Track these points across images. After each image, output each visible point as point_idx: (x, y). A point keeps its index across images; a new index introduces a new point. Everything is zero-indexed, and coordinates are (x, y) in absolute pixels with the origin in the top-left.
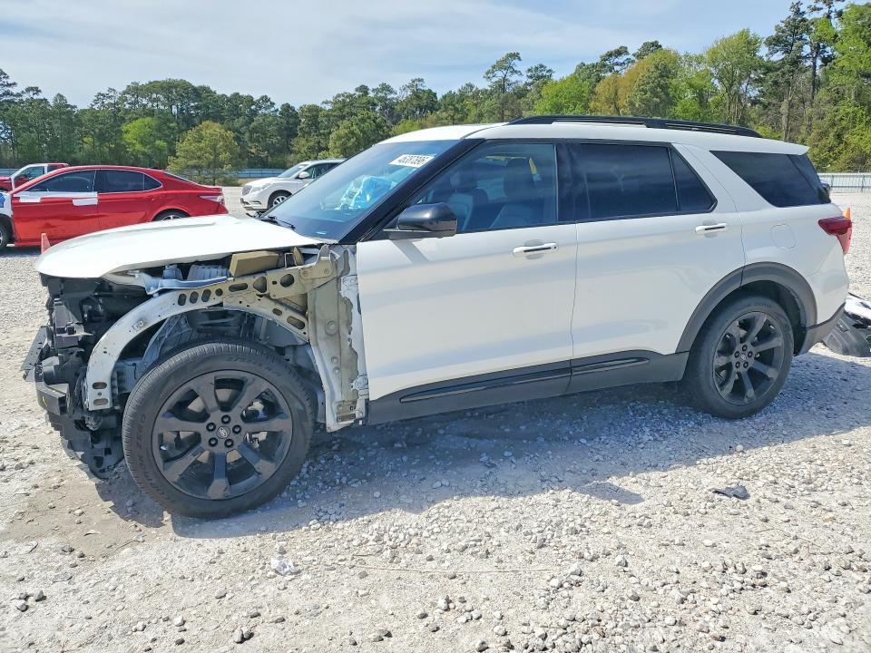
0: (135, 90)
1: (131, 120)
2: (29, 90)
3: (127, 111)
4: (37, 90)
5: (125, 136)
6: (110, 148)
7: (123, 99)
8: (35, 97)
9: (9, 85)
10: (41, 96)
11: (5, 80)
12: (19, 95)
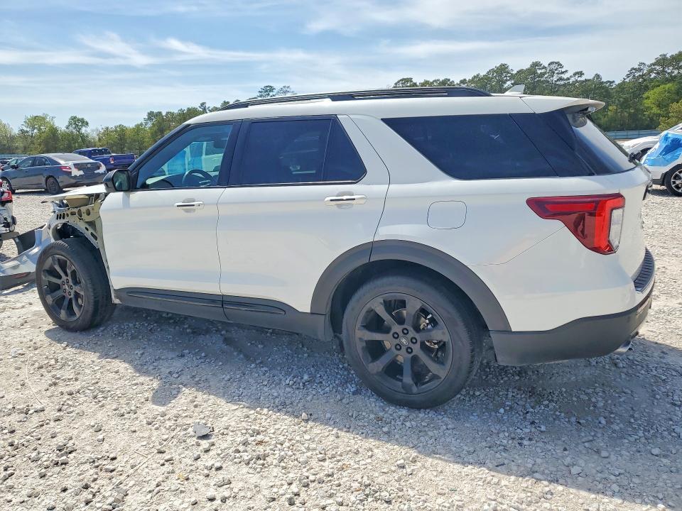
0: (663, 61)
1: (653, 87)
2: (575, 74)
3: (652, 80)
4: (581, 74)
5: (645, 101)
6: (630, 114)
7: (651, 71)
8: (579, 79)
9: (563, 73)
10: (583, 78)
11: (560, 69)
12: (568, 79)
